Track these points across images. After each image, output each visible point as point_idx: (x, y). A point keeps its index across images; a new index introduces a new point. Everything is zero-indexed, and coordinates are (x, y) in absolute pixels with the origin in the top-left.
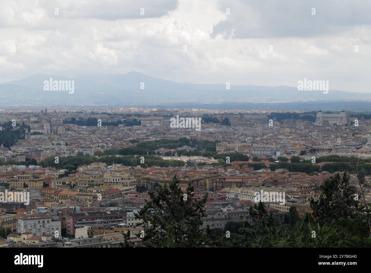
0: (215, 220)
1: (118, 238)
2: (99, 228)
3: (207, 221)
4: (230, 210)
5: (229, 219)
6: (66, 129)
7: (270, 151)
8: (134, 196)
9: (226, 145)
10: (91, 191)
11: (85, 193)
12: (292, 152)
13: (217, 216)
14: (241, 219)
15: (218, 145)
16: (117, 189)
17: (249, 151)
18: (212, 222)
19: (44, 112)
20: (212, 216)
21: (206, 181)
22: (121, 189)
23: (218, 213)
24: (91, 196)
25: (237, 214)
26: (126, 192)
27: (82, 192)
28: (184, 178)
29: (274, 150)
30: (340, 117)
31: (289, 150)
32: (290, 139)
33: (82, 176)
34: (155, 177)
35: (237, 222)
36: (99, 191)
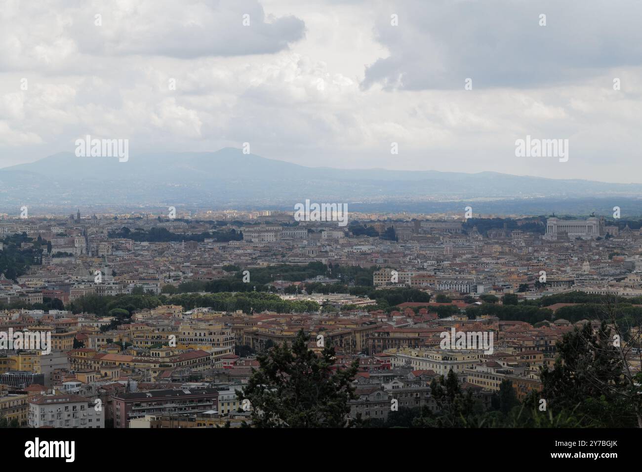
0: (372, 405)
2: (171, 419)
3: (357, 407)
4: (398, 387)
6: (113, 247)
7: (466, 285)
8: (231, 363)
10: (156, 355)
11: (146, 359)
12: (505, 286)
13: (375, 397)
14: (417, 403)
15: (376, 274)
16: (201, 351)
17: (430, 285)
18: (366, 408)
19: (76, 218)
20: (367, 398)
21: (355, 337)
22: (208, 351)
23: (376, 393)
24: (156, 363)
25: (409, 394)
26: (217, 356)
27: (141, 356)
28: (318, 332)
29: (474, 283)
30: (588, 226)
31: (499, 282)
32: (501, 263)
33: (141, 328)
34: (267, 330)
35: (411, 407)
36: (171, 354)
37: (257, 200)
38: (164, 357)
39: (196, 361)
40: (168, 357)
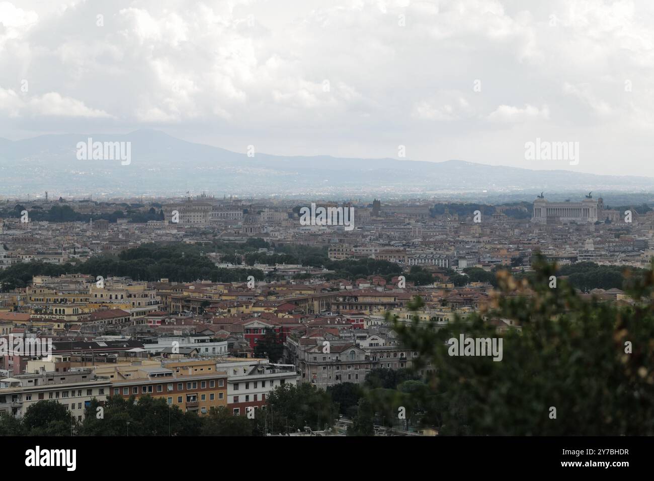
0: (345, 366)
1: (127, 375)
2: (83, 360)
3: (324, 368)
4: (377, 344)
5: (374, 364)
7: (445, 260)
8: (158, 322)
9: (348, 250)
10: (60, 312)
11: (47, 317)
12: (492, 262)
13: (348, 356)
14: (402, 365)
15: (331, 250)
16: (118, 310)
17: (400, 261)
18: (337, 371)
20: (337, 357)
21: (313, 305)
22: (128, 311)
23: (350, 351)
24: (61, 322)
25: (392, 354)
26: (139, 317)
27: (41, 314)
28: (267, 296)
29: (455, 257)
30: (584, 209)
31: (484, 258)
32: (484, 242)
33: (41, 291)
34: (201, 295)
35: (395, 369)
36: (80, 311)
37: (179, 190)
38: (70, 315)
39: (112, 321)
40: (76, 315)
